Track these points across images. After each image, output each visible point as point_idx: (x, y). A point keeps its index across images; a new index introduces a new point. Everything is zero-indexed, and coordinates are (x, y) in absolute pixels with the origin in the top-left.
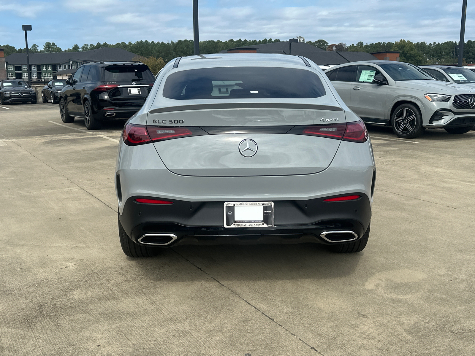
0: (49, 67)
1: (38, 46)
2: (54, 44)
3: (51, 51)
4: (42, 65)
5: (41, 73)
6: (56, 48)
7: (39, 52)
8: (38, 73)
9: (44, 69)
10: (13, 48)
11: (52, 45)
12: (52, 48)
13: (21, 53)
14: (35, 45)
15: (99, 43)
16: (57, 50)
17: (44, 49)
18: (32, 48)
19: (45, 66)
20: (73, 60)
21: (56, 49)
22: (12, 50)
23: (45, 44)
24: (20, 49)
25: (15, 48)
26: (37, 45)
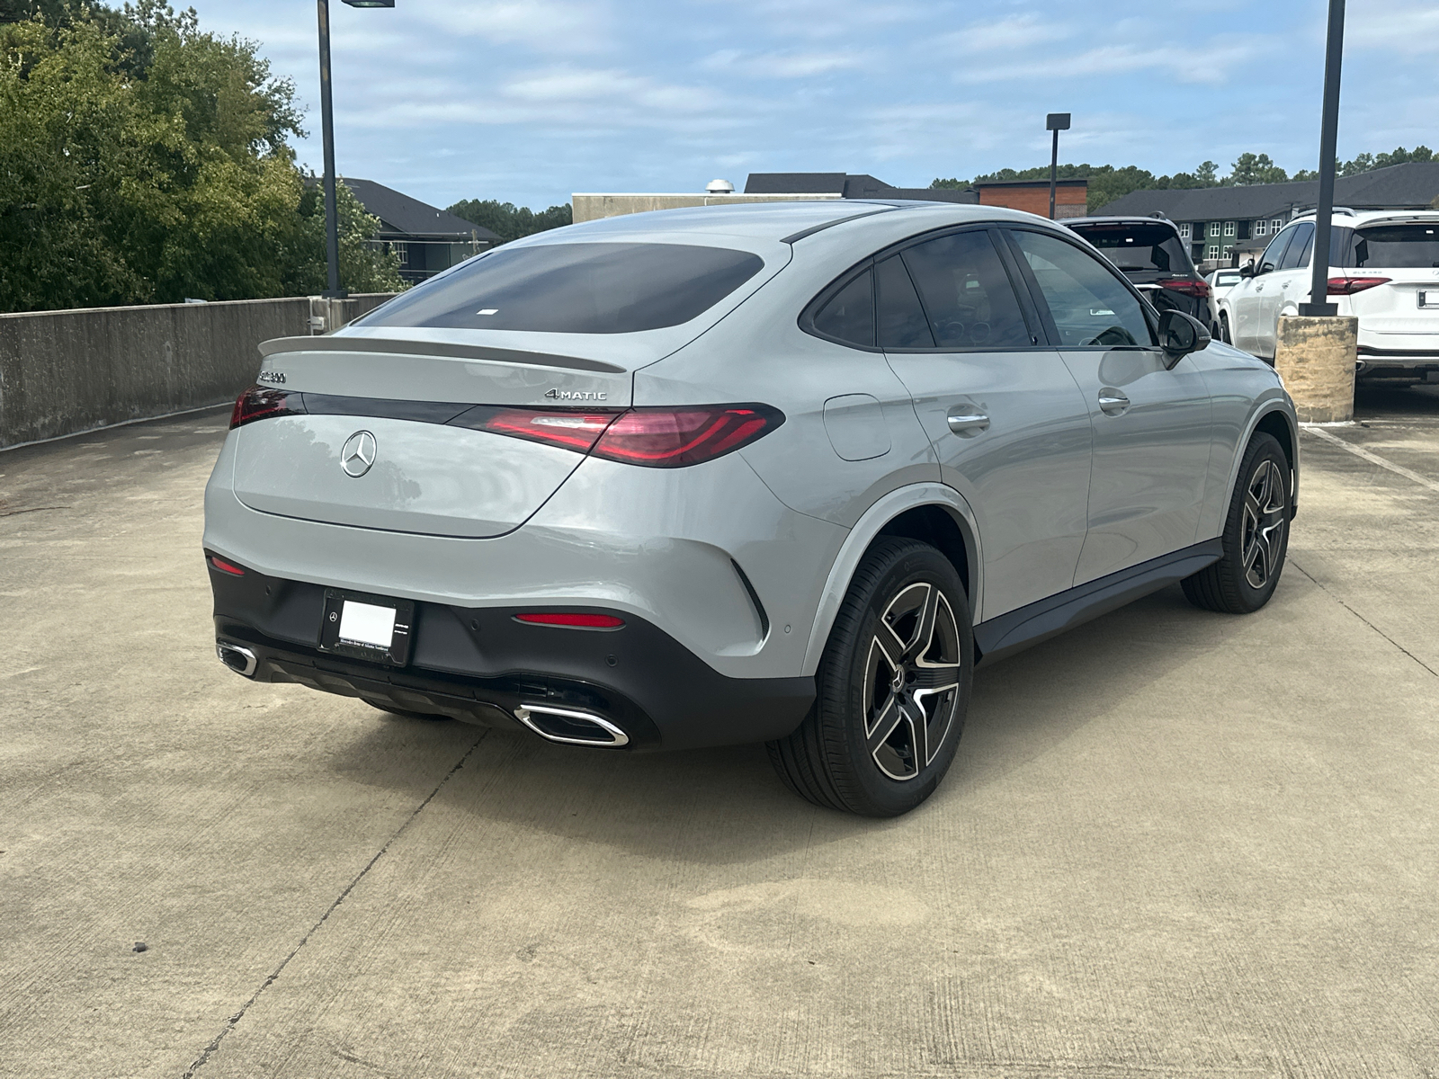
0: (1230, 229)
1: (1216, 167)
2: (1264, 159)
3: (1251, 180)
4: (1209, 221)
5: (1204, 245)
6: (1268, 171)
7: (1217, 185)
8: (1194, 246)
9: (1213, 233)
10: (1148, 174)
11: (1259, 162)
12: (1257, 170)
13: (1166, 188)
14: (1207, 165)
15: (1400, 149)
16: (1272, 175)
17: (1233, 174)
18: (1197, 174)
19: (1218, 225)
20: (1301, 204)
21: (1270, 173)
22: (1141, 181)
23: (1239, 159)
24: (1165, 177)
25: (1150, 175)
26: (1214, 163)
